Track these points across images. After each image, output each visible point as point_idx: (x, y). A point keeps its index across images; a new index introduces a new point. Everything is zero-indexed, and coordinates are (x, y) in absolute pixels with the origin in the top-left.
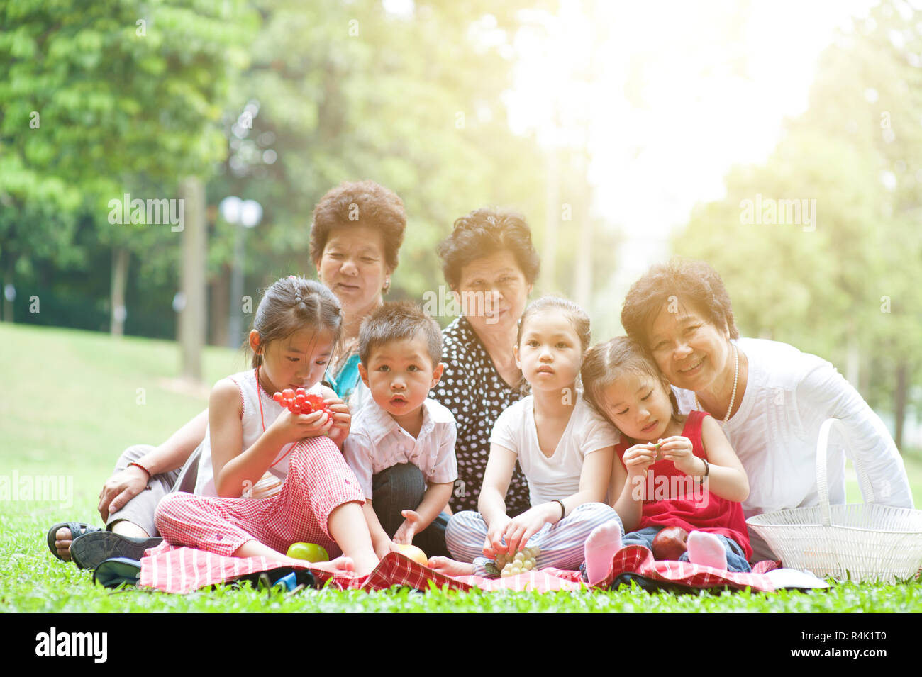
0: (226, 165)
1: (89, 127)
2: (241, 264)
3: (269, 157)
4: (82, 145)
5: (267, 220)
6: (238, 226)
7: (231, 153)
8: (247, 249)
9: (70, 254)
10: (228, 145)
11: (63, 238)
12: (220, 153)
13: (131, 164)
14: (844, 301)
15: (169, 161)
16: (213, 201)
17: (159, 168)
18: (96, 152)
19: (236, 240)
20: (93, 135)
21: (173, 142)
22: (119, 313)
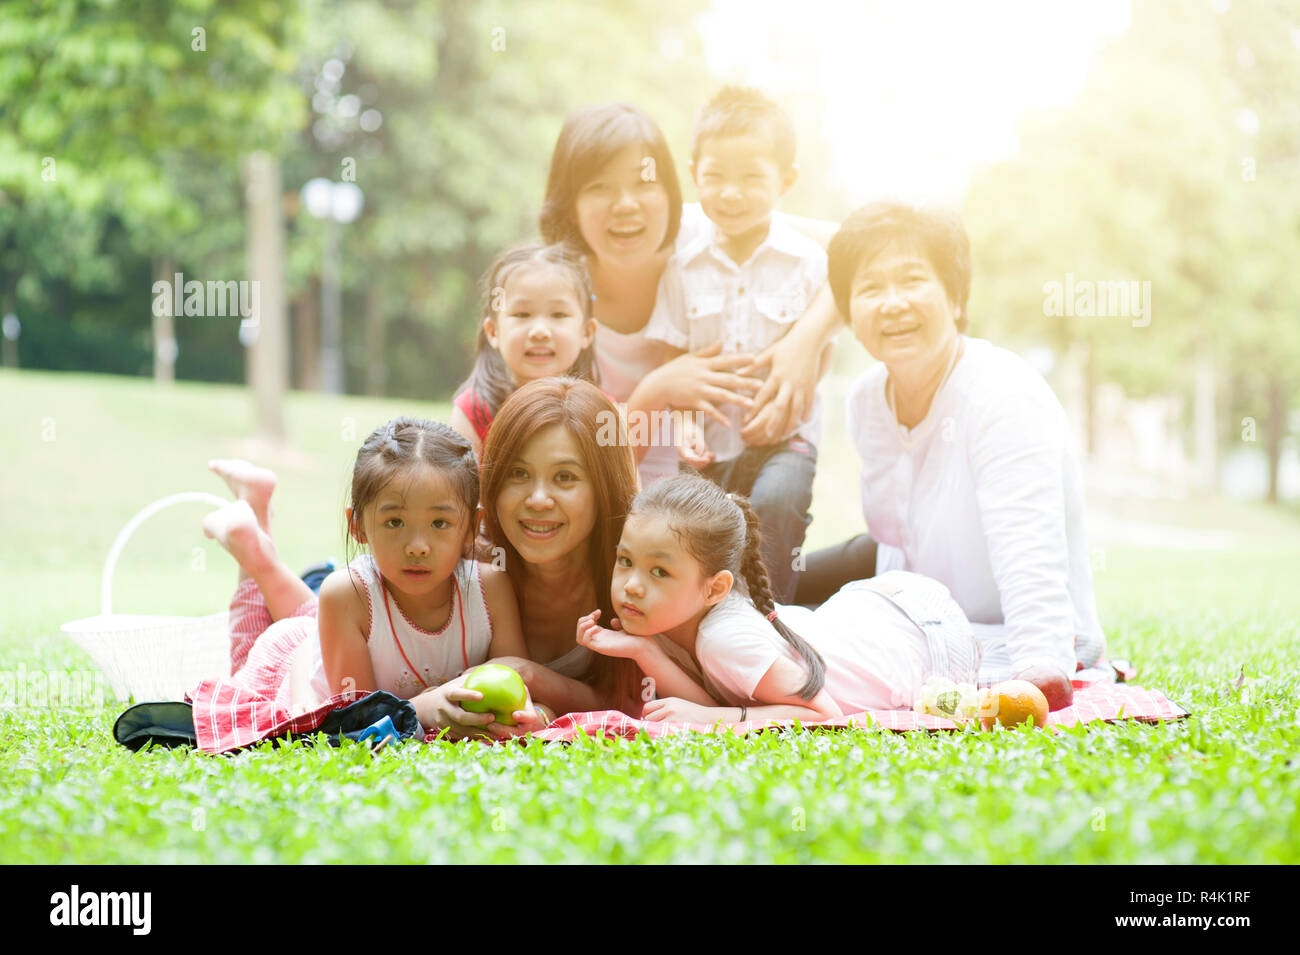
0: (308, 135)
1: (110, 89)
2: (336, 275)
3: (370, 122)
4: (102, 116)
5: (369, 210)
6: (329, 220)
7: (314, 117)
8: (344, 251)
9: (94, 270)
10: (309, 105)
11: (84, 245)
12: (296, 118)
13: (173, 136)
14: (1189, 294)
15: (225, 133)
16: (292, 186)
17: (211, 142)
18: (121, 122)
19: (326, 241)
20: (118, 100)
21: (227, 104)
22: (165, 349)
